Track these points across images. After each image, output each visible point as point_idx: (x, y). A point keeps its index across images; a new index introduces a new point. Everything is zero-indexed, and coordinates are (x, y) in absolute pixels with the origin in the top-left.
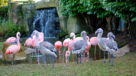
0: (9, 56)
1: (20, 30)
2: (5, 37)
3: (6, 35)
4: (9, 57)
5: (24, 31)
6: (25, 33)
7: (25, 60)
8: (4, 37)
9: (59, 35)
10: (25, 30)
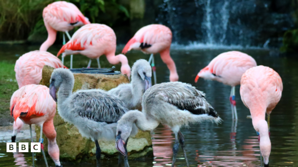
0: (69, 133)
1: (103, 9)
2: (30, 38)
3: (35, 31)
4: (68, 138)
5: (122, 14)
6: (128, 21)
7: (144, 154)
8: (25, 37)
9: (289, 35)
10: (125, 10)
